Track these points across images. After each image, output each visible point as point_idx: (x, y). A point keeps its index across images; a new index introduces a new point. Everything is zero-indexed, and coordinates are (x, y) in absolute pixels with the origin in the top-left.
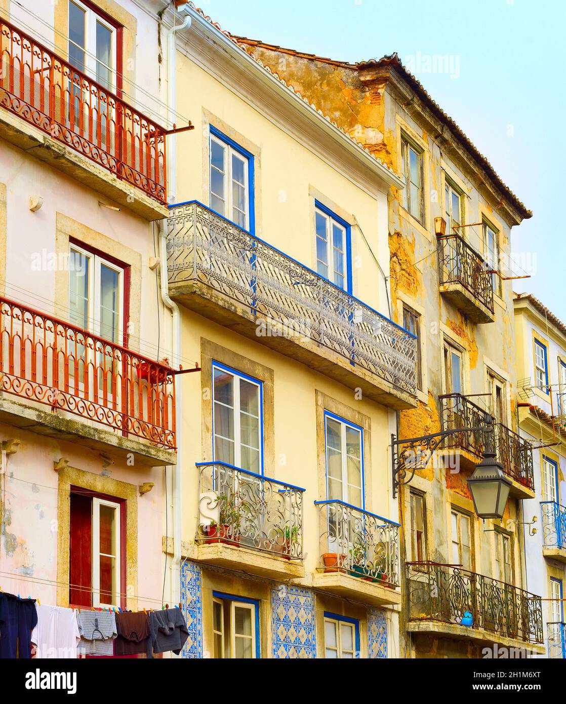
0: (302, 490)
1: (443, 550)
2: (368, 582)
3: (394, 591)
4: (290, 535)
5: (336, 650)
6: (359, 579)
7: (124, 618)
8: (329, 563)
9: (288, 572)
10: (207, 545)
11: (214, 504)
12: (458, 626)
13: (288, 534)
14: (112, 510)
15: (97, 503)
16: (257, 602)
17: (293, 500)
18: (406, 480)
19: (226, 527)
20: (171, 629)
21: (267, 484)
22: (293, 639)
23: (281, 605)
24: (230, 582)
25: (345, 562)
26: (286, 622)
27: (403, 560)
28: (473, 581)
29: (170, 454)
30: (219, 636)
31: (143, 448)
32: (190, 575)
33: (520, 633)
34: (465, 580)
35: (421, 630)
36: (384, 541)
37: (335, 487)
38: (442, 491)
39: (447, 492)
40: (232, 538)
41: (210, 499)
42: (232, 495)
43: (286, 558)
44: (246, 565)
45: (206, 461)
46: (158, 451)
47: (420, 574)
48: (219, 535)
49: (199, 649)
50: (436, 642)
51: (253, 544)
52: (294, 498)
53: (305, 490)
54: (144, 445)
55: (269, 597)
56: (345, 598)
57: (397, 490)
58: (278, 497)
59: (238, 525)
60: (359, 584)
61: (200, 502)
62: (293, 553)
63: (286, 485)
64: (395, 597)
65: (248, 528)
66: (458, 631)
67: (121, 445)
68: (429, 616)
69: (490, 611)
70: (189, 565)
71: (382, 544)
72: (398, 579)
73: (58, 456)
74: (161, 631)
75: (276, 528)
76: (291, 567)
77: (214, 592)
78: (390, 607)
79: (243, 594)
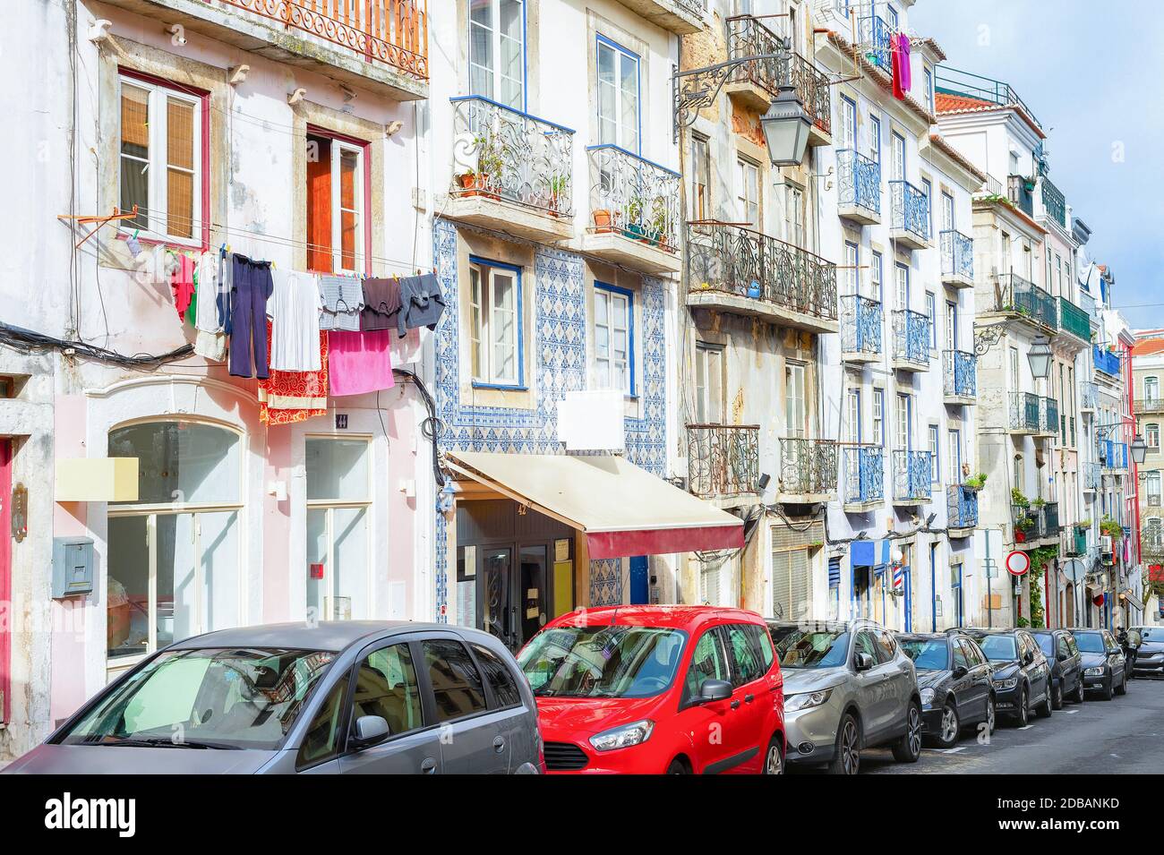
0: (571, 132)
1: (728, 208)
2: (645, 245)
3: (674, 256)
4: (558, 186)
5: (607, 328)
6: (635, 241)
7: (370, 285)
8: (601, 222)
9: (556, 232)
10: (464, 198)
11: (471, 148)
12: (744, 298)
13: (555, 186)
14: (353, 154)
15: (337, 146)
16: (519, 269)
17: (562, 144)
18: (688, 122)
19: (485, 176)
20: (425, 299)
21: (531, 124)
22: (559, 313)
23: (547, 272)
24: (488, 244)
25: (619, 221)
26: (552, 294)
27: (682, 219)
28: (761, 244)
29: (421, 85)
30: (476, 310)
31: (391, 77)
32: (443, 236)
33: (812, 307)
34: (753, 242)
35: (702, 303)
36: (664, 195)
37: (608, 130)
38: (727, 136)
39: (733, 136)
40: (493, 190)
41: (466, 141)
42: (492, 137)
43: (553, 215)
44: (508, 224)
45: (461, 96)
46: (408, 81)
47: (702, 236)
48: (477, 185)
49: (455, 325)
50: (718, 318)
51: (516, 198)
52: (561, 142)
53: (575, 132)
54: (392, 74)
55: (533, 263)
56: (618, 264)
57: (678, 134)
58: (543, 141)
59: (499, 174)
60: (635, 247)
61: (455, 145)
62: (562, 209)
63: (553, 126)
64: (675, 263)
65: (511, 178)
66: (743, 303)
67: (365, 73)
68: (712, 287)
69: (779, 281)
70: (443, 223)
71: (661, 199)
72: (677, 240)
73: (291, 84)
74: (413, 302)
75: (542, 179)
76: (559, 225)
77: (471, 256)
78: (668, 275)
79: (503, 258)
